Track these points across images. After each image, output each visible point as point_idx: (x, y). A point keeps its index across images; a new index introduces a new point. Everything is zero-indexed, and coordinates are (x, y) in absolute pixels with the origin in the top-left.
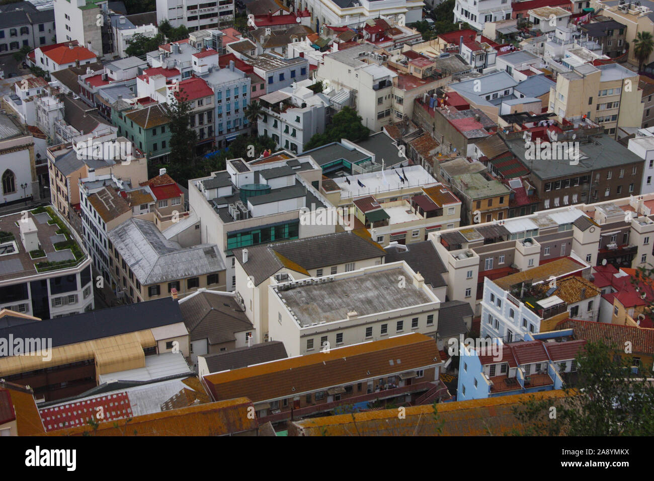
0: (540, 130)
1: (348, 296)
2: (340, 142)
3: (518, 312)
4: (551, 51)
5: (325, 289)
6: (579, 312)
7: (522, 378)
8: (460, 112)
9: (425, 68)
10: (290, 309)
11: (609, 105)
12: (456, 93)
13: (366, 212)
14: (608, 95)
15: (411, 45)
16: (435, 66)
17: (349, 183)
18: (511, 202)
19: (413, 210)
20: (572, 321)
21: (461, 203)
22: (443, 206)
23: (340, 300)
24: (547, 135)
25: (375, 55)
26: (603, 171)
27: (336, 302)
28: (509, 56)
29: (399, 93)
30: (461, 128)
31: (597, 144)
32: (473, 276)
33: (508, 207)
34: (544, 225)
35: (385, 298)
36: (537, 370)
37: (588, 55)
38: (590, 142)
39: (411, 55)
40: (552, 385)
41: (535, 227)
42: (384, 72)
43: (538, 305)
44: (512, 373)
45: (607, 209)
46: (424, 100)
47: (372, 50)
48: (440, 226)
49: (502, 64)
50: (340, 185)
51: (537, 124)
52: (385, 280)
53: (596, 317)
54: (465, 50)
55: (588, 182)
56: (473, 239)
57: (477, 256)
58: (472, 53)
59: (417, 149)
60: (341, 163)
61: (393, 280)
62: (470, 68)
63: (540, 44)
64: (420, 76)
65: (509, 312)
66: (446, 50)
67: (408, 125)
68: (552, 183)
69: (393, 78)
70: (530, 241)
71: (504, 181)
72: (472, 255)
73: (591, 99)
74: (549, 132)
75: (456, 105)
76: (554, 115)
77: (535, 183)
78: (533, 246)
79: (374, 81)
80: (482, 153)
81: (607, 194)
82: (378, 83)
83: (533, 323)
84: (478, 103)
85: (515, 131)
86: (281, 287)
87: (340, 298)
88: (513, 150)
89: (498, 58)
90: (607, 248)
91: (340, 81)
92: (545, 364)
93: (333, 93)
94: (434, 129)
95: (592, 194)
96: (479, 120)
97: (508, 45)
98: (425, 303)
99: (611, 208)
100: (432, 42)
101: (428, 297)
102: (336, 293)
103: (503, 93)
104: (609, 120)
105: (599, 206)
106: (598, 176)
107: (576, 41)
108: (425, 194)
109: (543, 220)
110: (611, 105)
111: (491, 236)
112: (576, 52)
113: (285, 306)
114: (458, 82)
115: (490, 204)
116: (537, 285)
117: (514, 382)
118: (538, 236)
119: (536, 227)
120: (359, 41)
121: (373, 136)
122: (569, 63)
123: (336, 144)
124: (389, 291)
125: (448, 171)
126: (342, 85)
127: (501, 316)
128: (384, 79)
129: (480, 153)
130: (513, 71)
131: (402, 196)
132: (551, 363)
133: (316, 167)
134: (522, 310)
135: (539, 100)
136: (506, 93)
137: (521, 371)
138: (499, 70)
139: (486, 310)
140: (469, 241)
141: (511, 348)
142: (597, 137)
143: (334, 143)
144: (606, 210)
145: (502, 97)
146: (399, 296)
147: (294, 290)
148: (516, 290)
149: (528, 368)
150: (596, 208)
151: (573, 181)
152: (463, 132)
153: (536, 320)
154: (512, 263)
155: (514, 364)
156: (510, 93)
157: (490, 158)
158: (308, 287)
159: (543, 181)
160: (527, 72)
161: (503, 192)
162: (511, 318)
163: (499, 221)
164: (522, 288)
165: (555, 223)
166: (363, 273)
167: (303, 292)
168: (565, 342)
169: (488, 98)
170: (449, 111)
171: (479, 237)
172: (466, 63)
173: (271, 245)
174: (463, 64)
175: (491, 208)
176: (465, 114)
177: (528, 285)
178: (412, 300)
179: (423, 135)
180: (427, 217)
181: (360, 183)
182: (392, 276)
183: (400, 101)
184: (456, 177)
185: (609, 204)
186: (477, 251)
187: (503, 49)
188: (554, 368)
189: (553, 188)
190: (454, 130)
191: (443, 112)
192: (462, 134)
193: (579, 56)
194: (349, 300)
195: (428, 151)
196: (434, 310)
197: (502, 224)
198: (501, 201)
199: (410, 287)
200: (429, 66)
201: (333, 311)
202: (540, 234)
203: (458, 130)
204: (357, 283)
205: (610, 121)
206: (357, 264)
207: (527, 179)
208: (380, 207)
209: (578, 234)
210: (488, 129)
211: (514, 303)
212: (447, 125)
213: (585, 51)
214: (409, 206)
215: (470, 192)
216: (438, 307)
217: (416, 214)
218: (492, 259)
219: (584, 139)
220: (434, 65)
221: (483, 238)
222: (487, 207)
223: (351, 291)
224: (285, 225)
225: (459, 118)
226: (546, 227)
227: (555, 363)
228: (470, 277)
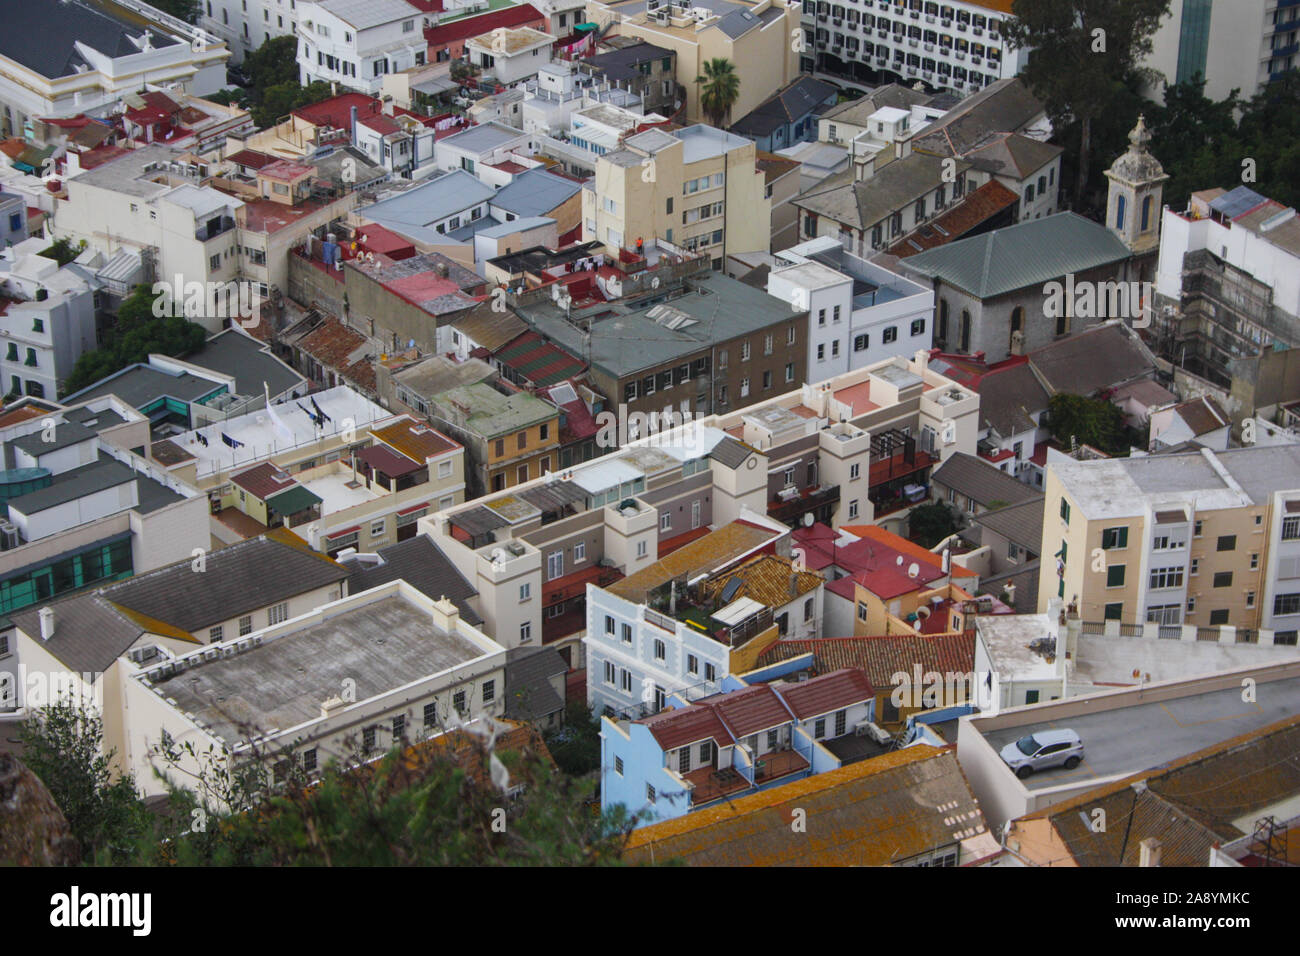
0: (582, 277)
1: (305, 671)
2: (148, 362)
3: (673, 643)
4: (537, 119)
5: (249, 663)
6: (790, 625)
7: (748, 763)
8: (399, 263)
9: (296, 181)
10: (192, 716)
11: (706, 212)
12: (376, 225)
13: (267, 497)
14: (701, 191)
15: (244, 139)
16: (316, 175)
17: (205, 442)
18: (563, 433)
19: (362, 479)
20: (787, 644)
21: (462, 449)
22: (428, 460)
23: (292, 682)
24: (597, 287)
25: (182, 167)
26: (734, 344)
27: (283, 687)
28: (461, 138)
29: (256, 241)
30: (413, 295)
31: (704, 293)
32: (532, 595)
33: (559, 445)
34: (653, 468)
35: (385, 662)
36: (770, 745)
37: (620, 117)
38: (687, 290)
39: (247, 159)
40: (809, 769)
41: (634, 473)
42: (213, 201)
43: (717, 622)
44: (724, 759)
45: (768, 418)
46: (309, 251)
47: (171, 158)
48: (426, 504)
49: (449, 154)
50: (189, 449)
51: (573, 266)
52: (370, 626)
53: (821, 632)
54: (366, 136)
55: (707, 371)
56: (519, 516)
57: (534, 552)
58: (382, 140)
59: (318, 355)
60: (164, 407)
61: (389, 623)
62: (384, 173)
63: (510, 108)
64: (288, 200)
65: (652, 649)
66: (318, 141)
67: (281, 309)
68: (639, 383)
69: (236, 209)
70: (633, 504)
71: (541, 394)
72: (523, 551)
73: (670, 202)
74: (601, 280)
75: (386, 250)
76: (598, 245)
77: (601, 386)
78: (642, 514)
79: (197, 220)
80: (471, 342)
81: (745, 391)
82: (205, 225)
83: (713, 660)
84: (428, 241)
85: (532, 288)
86: (154, 675)
87: (289, 676)
88: (540, 327)
89: (439, 144)
90: (781, 498)
91: (113, 233)
92: (786, 730)
93: (100, 261)
94: (347, 308)
95: (716, 396)
96: (446, 274)
97: (450, 116)
98: (472, 658)
99: (775, 415)
100: (282, 127)
101: (474, 647)
102: (275, 667)
103: (470, 217)
104: (707, 243)
105: (749, 414)
106: (724, 356)
107: (586, 92)
108: (377, 441)
109: (649, 458)
110: (708, 210)
111: (550, 507)
112: (594, 114)
113: (178, 713)
114: (372, 203)
115: (522, 444)
116: (700, 583)
117: (732, 776)
118: (646, 492)
119: (639, 474)
120: (121, 143)
121: (212, 341)
122: (586, 138)
123: (139, 368)
124: (388, 646)
125: (415, 387)
126: (119, 240)
127: (634, 658)
128: (217, 215)
129: (467, 343)
130: (477, 167)
131: (324, 456)
132: (797, 724)
133: (133, 416)
134: (684, 638)
135: (552, 220)
136: (474, 214)
137: (743, 749)
138: (446, 170)
139: (596, 653)
140: (512, 522)
141: (712, 709)
142: (699, 279)
143: (135, 365)
144: (767, 421)
145: (467, 226)
146: (412, 653)
147: (184, 677)
148: (658, 601)
149: (753, 741)
150: (745, 419)
151: (679, 373)
152: (421, 304)
153: (719, 654)
154: (601, 557)
155: (726, 740)
156: (484, 214)
157: (493, 349)
158: (212, 665)
159: (620, 380)
160: (508, 166)
161: (544, 414)
162: (660, 660)
163: (561, 472)
164: (673, 593)
165: (675, 461)
166: (321, 619)
167: (202, 678)
168: (806, 681)
169: (441, 229)
170: (379, 265)
171: (529, 511)
172: (372, 164)
173: (102, 591)
174: (367, 167)
175: (527, 452)
176: (411, 266)
177: (681, 586)
178: (443, 657)
179: (323, 324)
180: (399, 489)
181: (227, 441)
182: (384, 615)
183: (260, 258)
184: (438, 396)
185: (770, 408)
186: (534, 541)
187: (443, 125)
188: (805, 734)
189: (642, 393)
190: (398, 302)
191: (364, 268)
192: (420, 308)
193: (605, 122)
194: (309, 679)
195: (345, 355)
196: (495, 669)
197: (568, 479)
198: (544, 435)
199: (429, 632)
200: (304, 177)
201: (284, 707)
202: (649, 488)
203: (408, 301)
204: (313, 640)
205: (711, 245)
206: (293, 604)
207: (584, 382)
208: (292, 482)
209: (724, 475)
210: (469, 291)
211: (661, 627)
212: (380, 296)
213: (612, 109)
214: (349, 473)
215: (477, 423)
216: (503, 661)
217: (368, 486)
218: (561, 553)
219: (674, 286)
220: (314, 173)
221: (539, 512)
222: (516, 451)
223: (309, 659)
224: (101, 548)
225: (400, 275)
226: (657, 472)
227: (805, 724)
228: (525, 598)
